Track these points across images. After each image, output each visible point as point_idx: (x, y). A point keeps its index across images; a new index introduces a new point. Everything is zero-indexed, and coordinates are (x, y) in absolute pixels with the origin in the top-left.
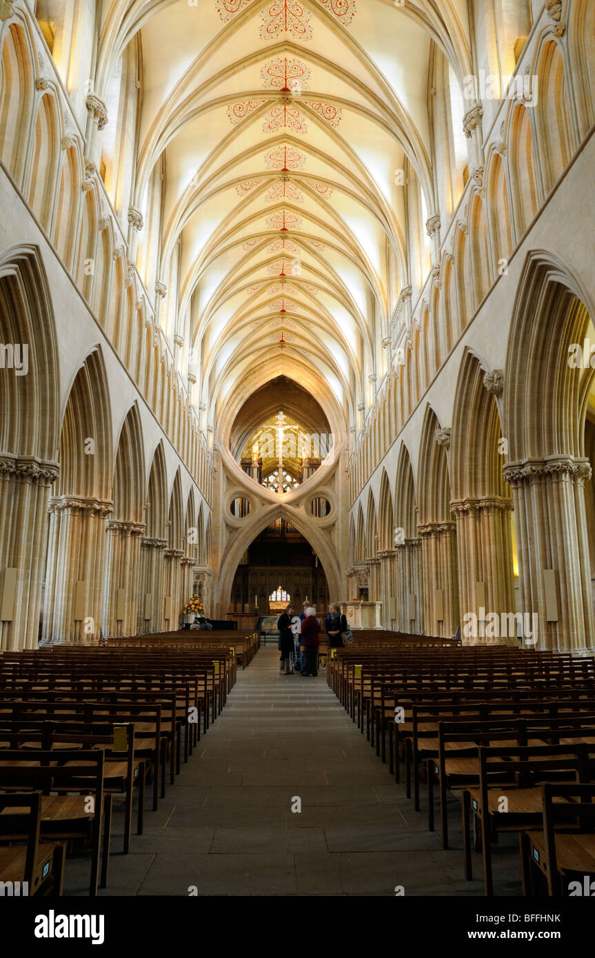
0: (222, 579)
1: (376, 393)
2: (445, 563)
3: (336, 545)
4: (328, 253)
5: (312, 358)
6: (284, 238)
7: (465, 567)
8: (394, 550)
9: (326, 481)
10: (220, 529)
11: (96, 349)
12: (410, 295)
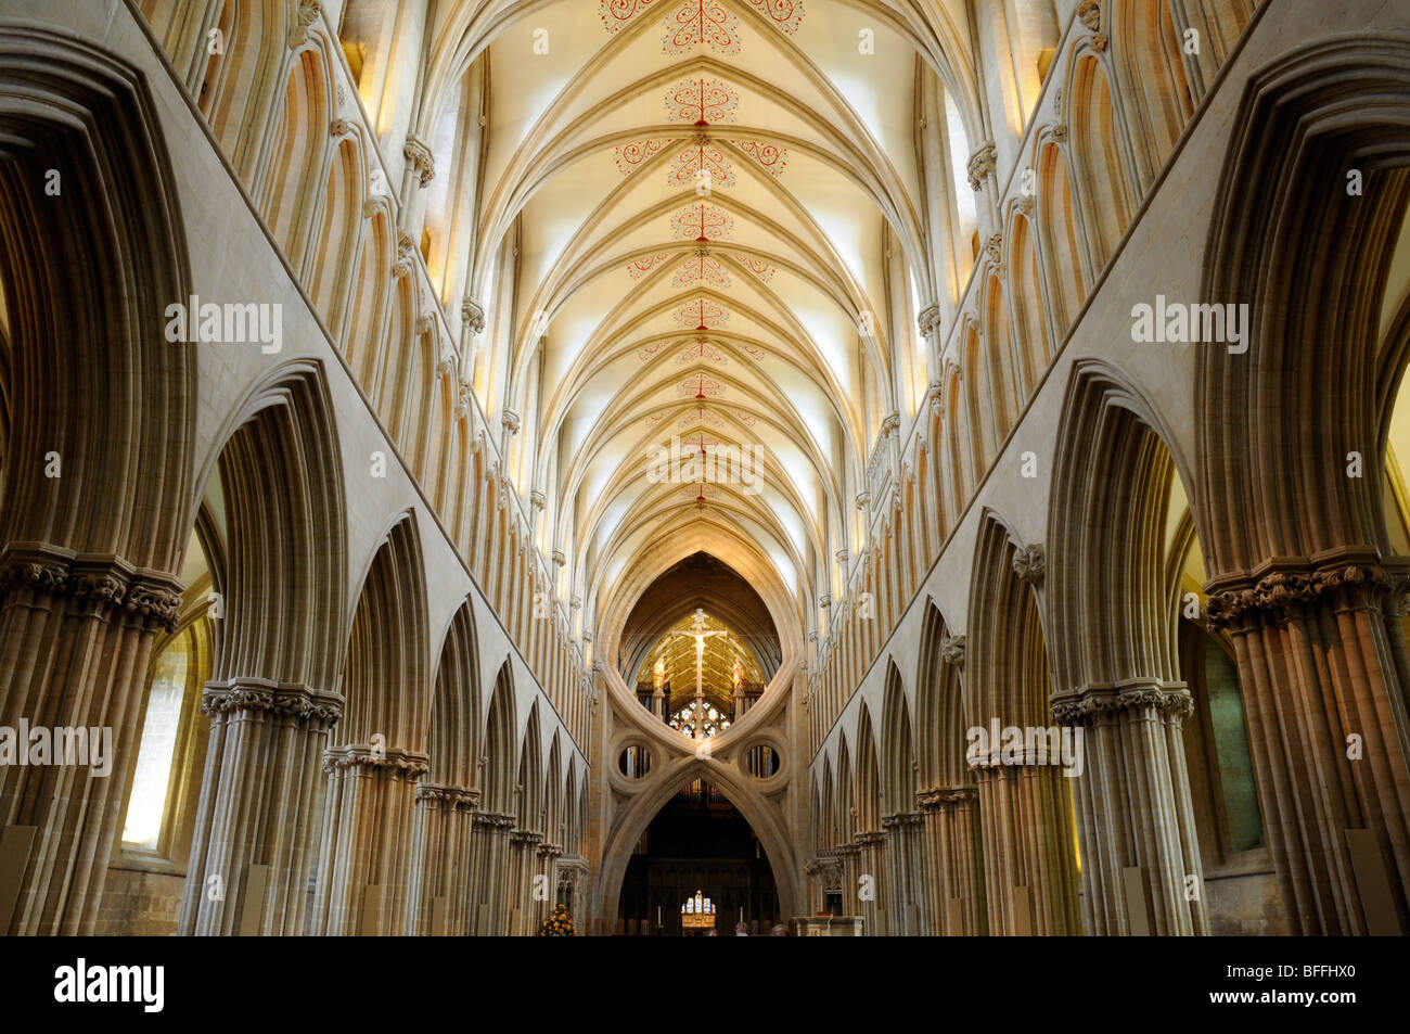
0: (605, 878)
1: (848, 579)
2: (964, 854)
3: (789, 820)
4: (769, 363)
5: (747, 523)
6: (702, 341)
7: (996, 862)
8: (881, 830)
9: (771, 719)
10: (603, 796)
11: (407, 515)
12: (897, 427)
